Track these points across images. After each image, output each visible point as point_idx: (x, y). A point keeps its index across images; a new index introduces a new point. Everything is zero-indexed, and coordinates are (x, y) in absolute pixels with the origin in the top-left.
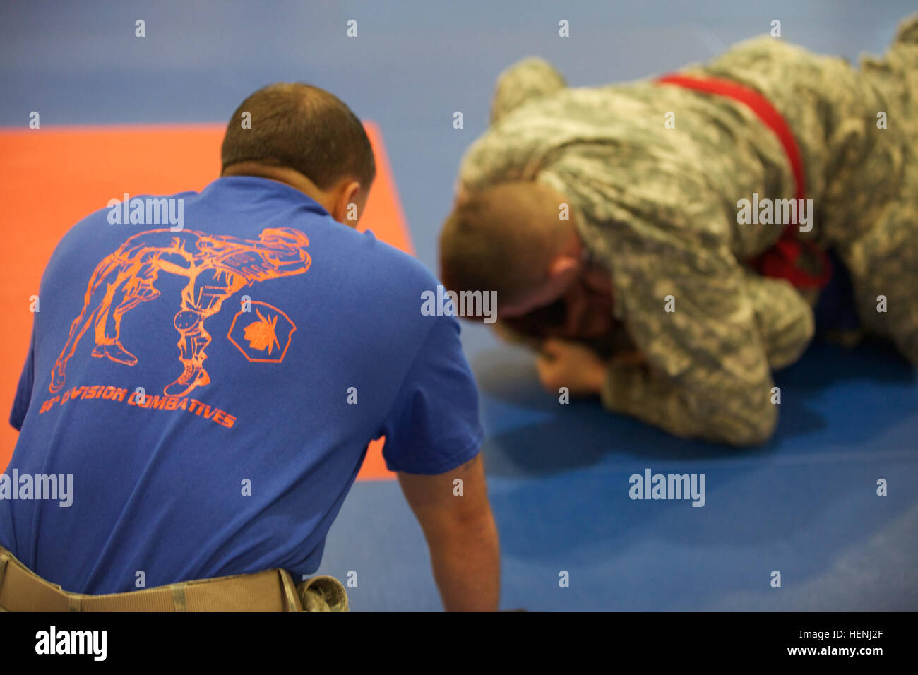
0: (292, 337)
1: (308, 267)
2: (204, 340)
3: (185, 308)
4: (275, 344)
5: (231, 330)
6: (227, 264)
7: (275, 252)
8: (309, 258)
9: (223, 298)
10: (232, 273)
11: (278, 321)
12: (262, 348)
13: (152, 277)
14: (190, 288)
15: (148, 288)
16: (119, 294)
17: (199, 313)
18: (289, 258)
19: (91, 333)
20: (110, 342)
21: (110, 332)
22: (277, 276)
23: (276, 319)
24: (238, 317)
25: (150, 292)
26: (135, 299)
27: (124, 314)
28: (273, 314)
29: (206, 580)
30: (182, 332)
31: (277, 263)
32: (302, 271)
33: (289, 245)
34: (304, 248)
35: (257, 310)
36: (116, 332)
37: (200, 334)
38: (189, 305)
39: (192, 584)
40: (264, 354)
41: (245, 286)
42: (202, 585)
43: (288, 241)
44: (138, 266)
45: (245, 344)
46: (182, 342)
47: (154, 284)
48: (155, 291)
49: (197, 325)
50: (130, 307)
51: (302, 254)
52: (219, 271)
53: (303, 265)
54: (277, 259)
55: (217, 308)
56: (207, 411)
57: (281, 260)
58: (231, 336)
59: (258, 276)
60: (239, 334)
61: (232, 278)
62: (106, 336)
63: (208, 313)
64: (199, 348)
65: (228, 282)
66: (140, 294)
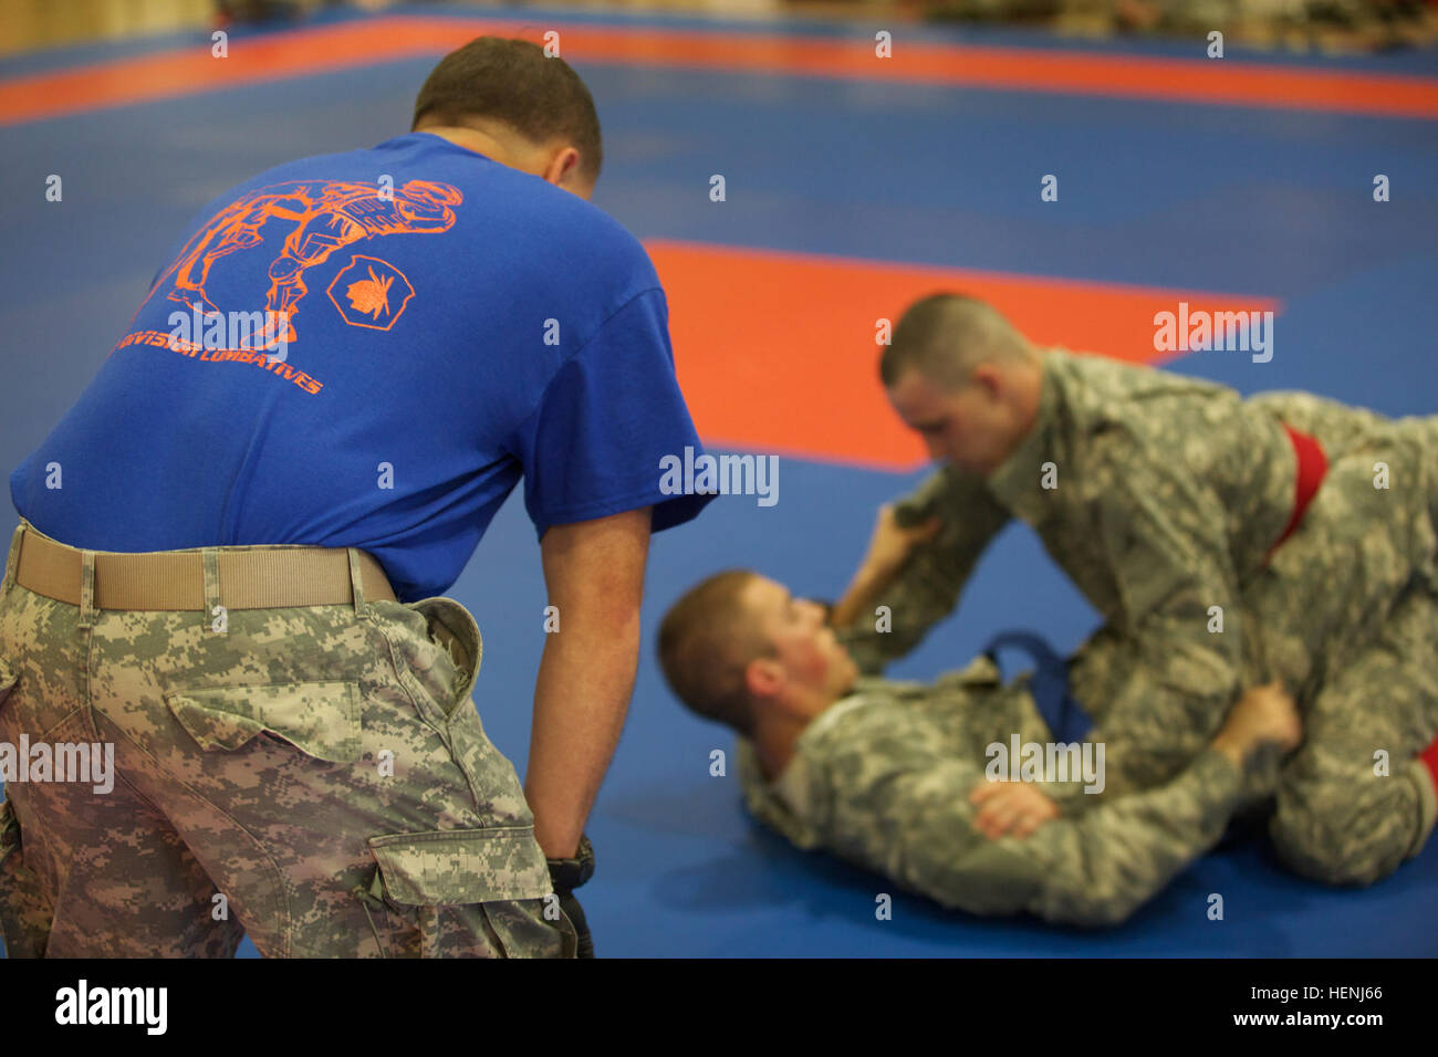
0: (407, 304)
1: (448, 228)
2: (299, 291)
3: (285, 254)
4: (384, 308)
5: (332, 286)
6: (349, 211)
7: (413, 204)
8: (453, 216)
9: (332, 248)
10: (350, 221)
11: (394, 283)
12: (366, 311)
13: (259, 222)
14: (297, 234)
15: (252, 234)
16: (218, 237)
17: (299, 262)
18: (427, 214)
19: (174, 276)
20: (190, 286)
21: (195, 275)
22: (405, 231)
23: (390, 280)
24: (345, 271)
25: (252, 237)
26: (233, 244)
27: (218, 260)
28: (389, 273)
29: (246, 547)
30: (275, 281)
31: (410, 216)
32: (440, 230)
33: (435, 201)
34: (450, 207)
35: (370, 268)
36: (201, 277)
37: (295, 284)
38: (291, 252)
39: (228, 550)
40: (368, 318)
41: (362, 239)
42: (241, 553)
43: (434, 195)
44: (248, 211)
45: (346, 303)
46: (273, 292)
47: (259, 230)
48: (258, 238)
49: (294, 275)
50: (224, 252)
51: (446, 213)
52: (337, 217)
53: (442, 224)
54: (413, 213)
55: (323, 258)
56: (288, 372)
57: (417, 214)
58: (331, 292)
59: (382, 229)
60: (341, 291)
61: (349, 227)
62: (189, 280)
63: (311, 262)
64: (291, 299)
65: (343, 231)
66: (239, 240)
